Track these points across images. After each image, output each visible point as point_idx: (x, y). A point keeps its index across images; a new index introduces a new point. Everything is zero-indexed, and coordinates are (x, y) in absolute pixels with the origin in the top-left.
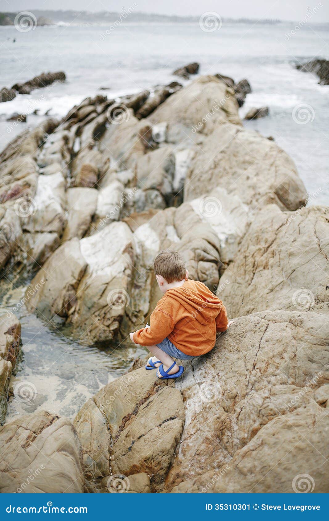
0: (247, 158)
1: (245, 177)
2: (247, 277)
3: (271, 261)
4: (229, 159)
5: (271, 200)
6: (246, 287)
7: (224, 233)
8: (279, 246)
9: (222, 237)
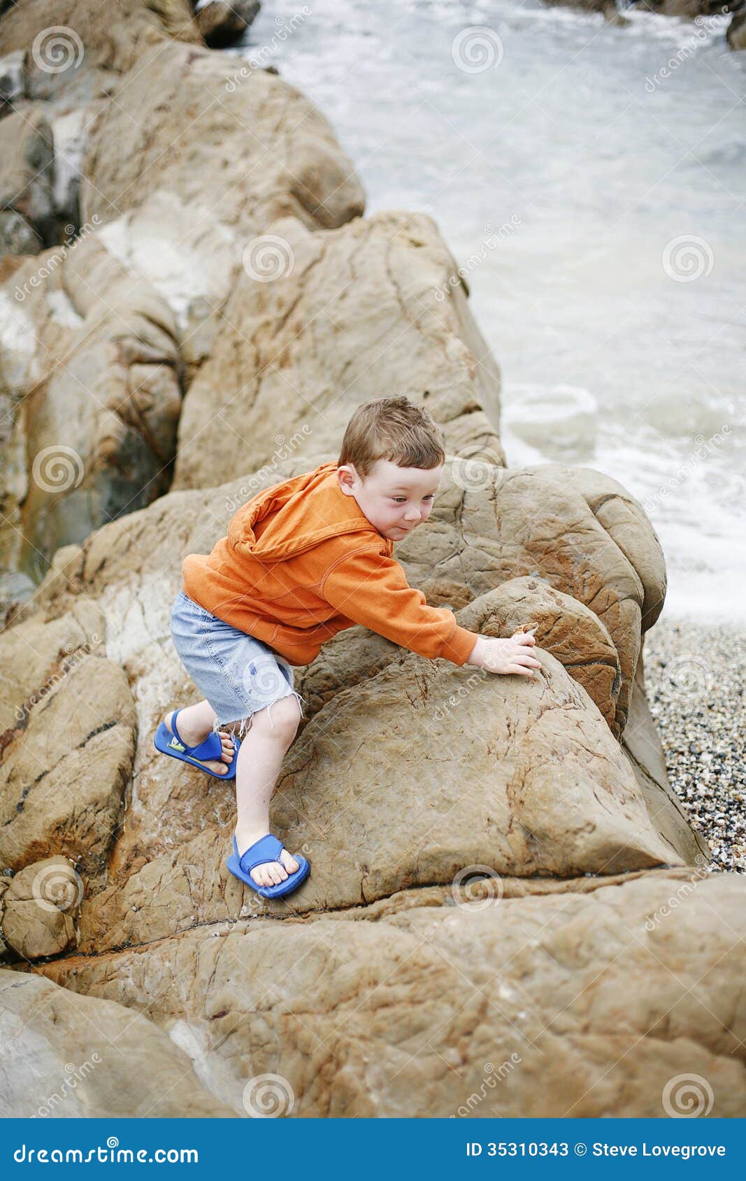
0: (220, 118)
1: (217, 162)
2: (246, 390)
3: (296, 348)
4: (177, 124)
5: (284, 211)
6: (245, 413)
7: (181, 296)
8: (310, 311)
9: (180, 305)
